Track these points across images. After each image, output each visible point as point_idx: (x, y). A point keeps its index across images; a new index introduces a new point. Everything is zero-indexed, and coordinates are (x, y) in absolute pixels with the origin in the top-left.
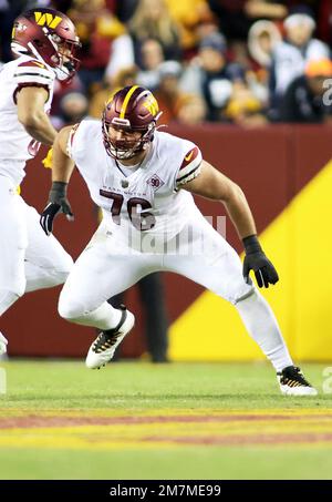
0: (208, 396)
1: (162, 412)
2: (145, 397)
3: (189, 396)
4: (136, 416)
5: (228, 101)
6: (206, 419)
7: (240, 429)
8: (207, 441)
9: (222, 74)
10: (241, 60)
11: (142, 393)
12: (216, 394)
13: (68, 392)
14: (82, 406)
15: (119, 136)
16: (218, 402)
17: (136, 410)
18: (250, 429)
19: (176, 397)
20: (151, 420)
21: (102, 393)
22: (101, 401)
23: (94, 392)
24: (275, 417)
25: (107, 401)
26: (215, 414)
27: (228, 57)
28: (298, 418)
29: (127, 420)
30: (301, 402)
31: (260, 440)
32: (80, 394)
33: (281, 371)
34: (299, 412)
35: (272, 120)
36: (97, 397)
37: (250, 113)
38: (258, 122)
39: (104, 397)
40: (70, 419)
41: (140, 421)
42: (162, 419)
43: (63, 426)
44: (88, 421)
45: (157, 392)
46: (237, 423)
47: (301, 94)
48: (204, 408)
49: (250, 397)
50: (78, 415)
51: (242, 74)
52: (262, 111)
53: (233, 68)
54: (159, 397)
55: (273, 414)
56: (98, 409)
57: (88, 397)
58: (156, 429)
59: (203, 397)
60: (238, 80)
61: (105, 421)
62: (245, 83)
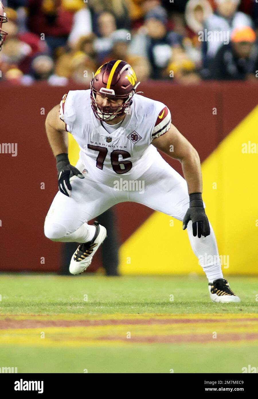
0: (151, 303)
1: (114, 317)
2: (100, 304)
3: (136, 303)
4: (92, 319)
5: (168, 63)
6: (149, 322)
7: (177, 330)
8: (151, 340)
9: (164, 40)
10: (179, 29)
11: (98, 301)
12: (158, 301)
13: (37, 300)
14: (49, 311)
15: (105, 102)
16: (160, 308)
17: (93, 315)
18: (186, 330)
19: (125, 304)
20: (104, 323)
21: (64, 301)
22: (64, 307)
23: (59, 300)
24: (206, 321)
25: (69, 308)
26: (158, 318)
27: (169, 27)
28: (224, 321)
29: (85, 323)
30: (228, 308)
31: (193, 339)
32: (47, 301)
33: (212, 282)
34: (225, 316)
35: (204, 78)
36: (61, 304)
37: (186, 72)
38: (193, 80)
39: (66, 304)
40: (38, 322)
41: (96, 324)
42: (114, 322)
43: (33, 327)
44: (53, 324)
45: (110, 300)
46: (175, 326)
47: (228, 56)
48: (148, 313)
49: (186, 304)
50: (46, 319)
51: (180, 41)
52: (196, 71)
53: (173, 35)
54: (111, 305)
55: (204, 317)
56: (62, 314)
57: (53, 304)
58: (109, 330)
59: (147, 304)
60: (177, 45)
61: (67, 324)
62: (183, 48)
